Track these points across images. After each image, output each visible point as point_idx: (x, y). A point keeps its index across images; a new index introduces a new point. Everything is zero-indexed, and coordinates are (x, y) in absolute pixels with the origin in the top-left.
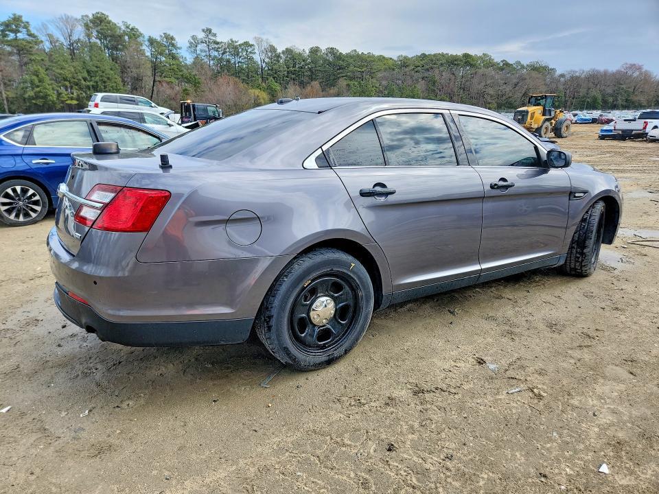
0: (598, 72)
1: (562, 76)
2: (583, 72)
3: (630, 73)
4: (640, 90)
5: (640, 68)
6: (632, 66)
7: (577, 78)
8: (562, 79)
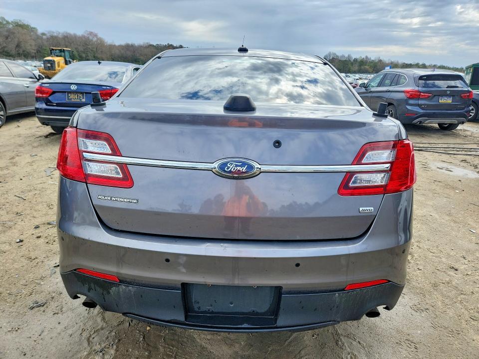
0: (70, 35)
1: (43, 34)
2: (59, 33)
3: (91, 38)
4: (100, 50)
5: (96, 35)
6: (91, 33)
7: (56, 37)
8: (44, 37)
